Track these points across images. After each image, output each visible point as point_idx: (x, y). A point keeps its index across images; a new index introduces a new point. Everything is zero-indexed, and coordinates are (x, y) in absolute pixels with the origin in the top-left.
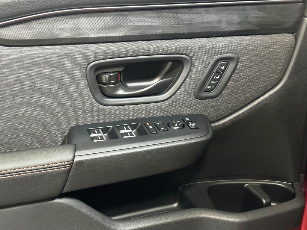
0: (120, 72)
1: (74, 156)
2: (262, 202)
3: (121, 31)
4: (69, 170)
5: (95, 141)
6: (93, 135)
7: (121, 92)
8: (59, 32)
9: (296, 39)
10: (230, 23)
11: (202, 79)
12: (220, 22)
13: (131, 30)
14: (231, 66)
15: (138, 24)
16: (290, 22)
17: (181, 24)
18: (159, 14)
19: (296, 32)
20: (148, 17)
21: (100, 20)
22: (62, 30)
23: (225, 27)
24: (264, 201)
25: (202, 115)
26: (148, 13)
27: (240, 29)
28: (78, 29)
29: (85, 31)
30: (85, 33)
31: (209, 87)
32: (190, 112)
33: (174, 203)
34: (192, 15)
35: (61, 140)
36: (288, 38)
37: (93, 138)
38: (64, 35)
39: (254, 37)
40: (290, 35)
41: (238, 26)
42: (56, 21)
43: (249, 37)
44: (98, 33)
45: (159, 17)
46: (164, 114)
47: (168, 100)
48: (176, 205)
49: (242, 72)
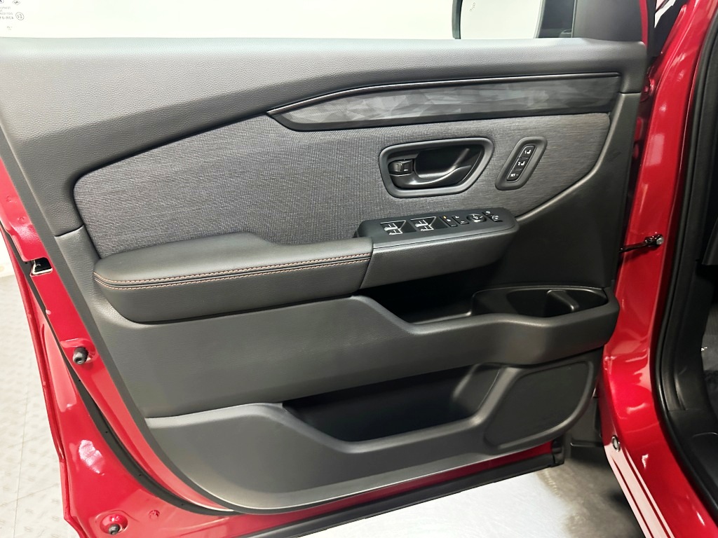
0: (413, 160)
1: (373, 249)
2: (571, 308)
3: (415, 112)
4: (368, 264)
5: (391, 234)
6: (387, 229)
7: (414, 183)
8: (353, 113)
9: (611, 119)
10: (537, 101)
11: (505, 166)
12: (526, 99)
13: (428, 110)
14: (539, 151)
15: (436, 103)
16: (604, 100)
17: (483, 102)
18: (457, 91)
19: (611, 111)
20: (447, 94)
21: (394, 99)
22: (354, 111)
23: (531, 106)
24: (572, 307)
25: (503, 208)
26: (447, 90)
27: (549, 108)
28: (372, 110)
29: (378, 112)
30: (379, 115)
31: (512, 175)
32: (491, 205)
33: (467, 312)
34: (495, 91)
35: (352, 232)
36: (601, 118)
37: (389, 232)
38: (358, 117)
39: (563, 116)
40: (604, 114)
41: (546, 104)
42: (349, 102)
43: (558, 117)
44: (392, 115)
45: (459, 95)
46: (462, 208)
47: (466, 192)
48: (469, 314)
49: (550, 158)
